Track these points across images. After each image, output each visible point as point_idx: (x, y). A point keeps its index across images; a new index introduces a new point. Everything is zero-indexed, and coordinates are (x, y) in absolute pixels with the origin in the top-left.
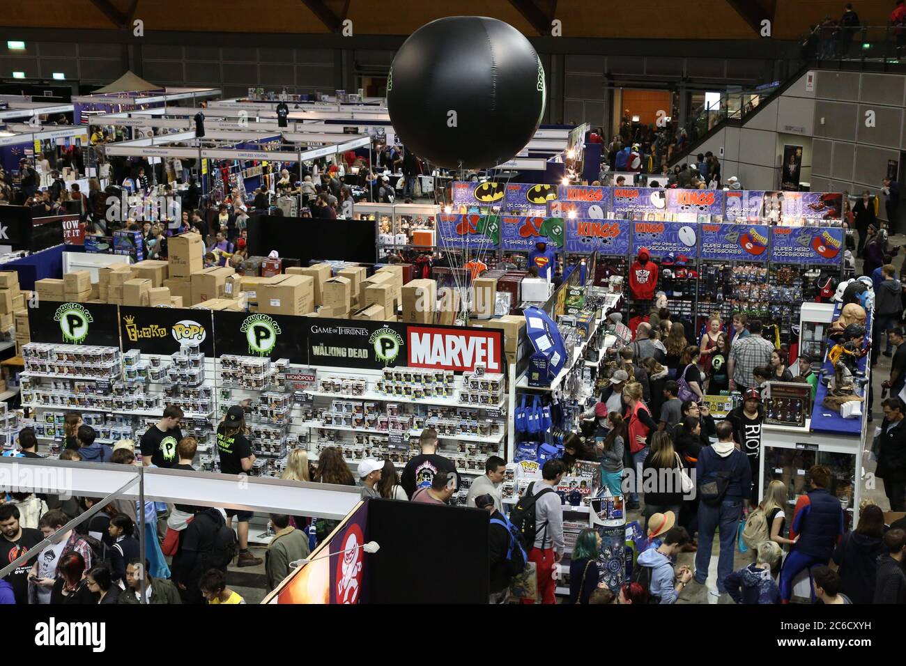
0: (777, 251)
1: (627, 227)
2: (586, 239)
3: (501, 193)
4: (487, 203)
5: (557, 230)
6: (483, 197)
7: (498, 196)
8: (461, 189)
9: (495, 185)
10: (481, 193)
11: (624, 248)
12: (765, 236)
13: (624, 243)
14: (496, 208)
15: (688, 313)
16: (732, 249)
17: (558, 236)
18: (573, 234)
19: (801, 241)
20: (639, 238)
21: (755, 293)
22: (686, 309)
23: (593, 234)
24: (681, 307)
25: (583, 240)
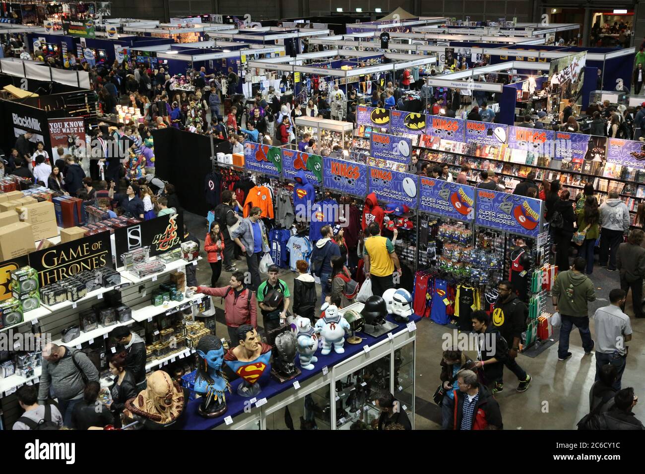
0: (482, 214)
1: (365, 171)
2: (337, 178)
3: (388, 117)
4: (378, 124)
5: (318, 167)
6: (376, 119)
7: (386, 119)
8: (362, 112)
9: (384, 111)
10: (375, 116)
11: (363, 190)
12: (471, 197)
13: (363, 186)
14: (384, 130)
15: (412, 260)
16: (443, 205)
17: (318, 171)
18: (328, 172)
19: (503, 207)
20: (374, 183)
21: (456, 253)
22: (410, 256)
23: (342, 174)
24: (407, 253)
25: (335, 178)
